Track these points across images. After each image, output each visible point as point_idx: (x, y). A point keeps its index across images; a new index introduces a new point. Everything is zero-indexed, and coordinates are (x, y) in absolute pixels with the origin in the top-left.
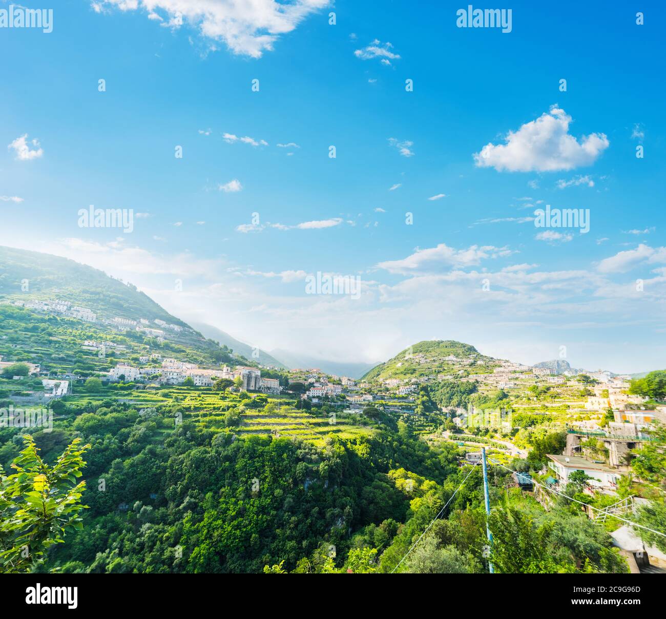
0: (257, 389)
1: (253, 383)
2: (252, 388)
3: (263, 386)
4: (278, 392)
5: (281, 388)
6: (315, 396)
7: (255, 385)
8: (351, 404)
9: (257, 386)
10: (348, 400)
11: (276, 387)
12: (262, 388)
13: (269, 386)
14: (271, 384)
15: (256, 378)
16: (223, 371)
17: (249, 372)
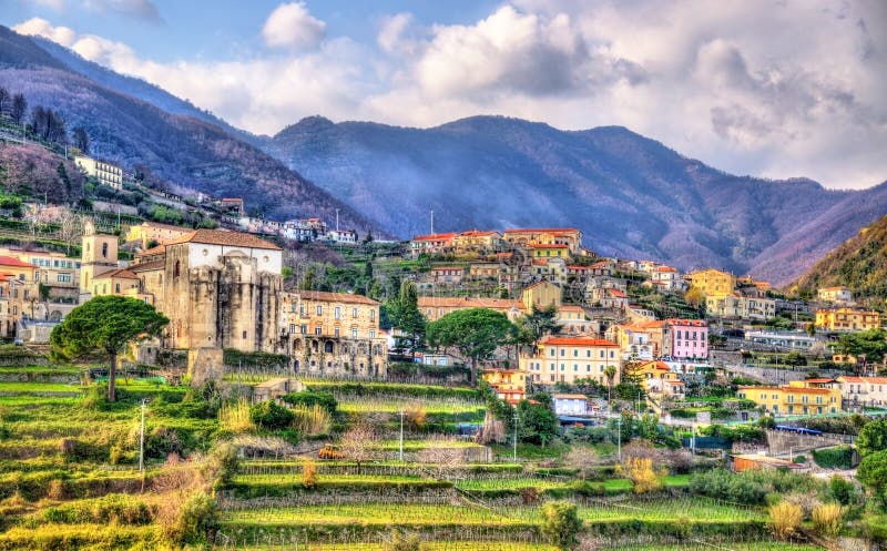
0: (268, 349)
1: (244, 318)
2: (244, 345)
3: (297, 333)
4: (377, 360)
5: (389, 340)
6: (570, 380)
7: (259, 329)
8: (772, 425)
9: (271, 333)
10: (751, 405)
11: (362, 334)
12: (297, 342)
13: (329, 331)
14: (338, 322)
15: (260, 287)
16: (76, 253)
17: (223, 259)
